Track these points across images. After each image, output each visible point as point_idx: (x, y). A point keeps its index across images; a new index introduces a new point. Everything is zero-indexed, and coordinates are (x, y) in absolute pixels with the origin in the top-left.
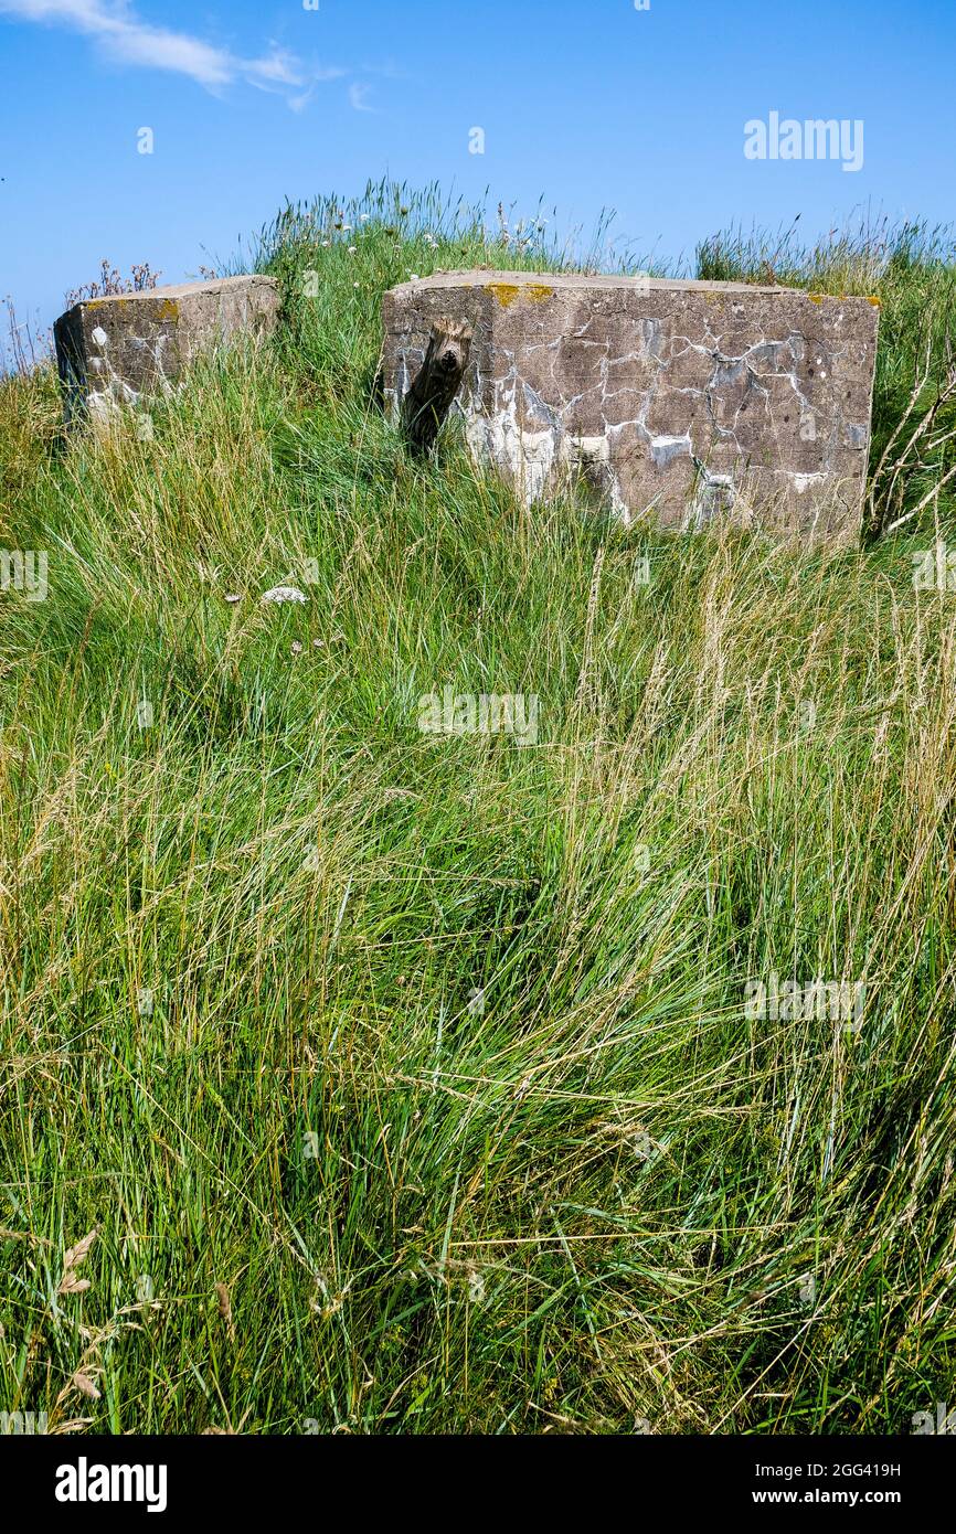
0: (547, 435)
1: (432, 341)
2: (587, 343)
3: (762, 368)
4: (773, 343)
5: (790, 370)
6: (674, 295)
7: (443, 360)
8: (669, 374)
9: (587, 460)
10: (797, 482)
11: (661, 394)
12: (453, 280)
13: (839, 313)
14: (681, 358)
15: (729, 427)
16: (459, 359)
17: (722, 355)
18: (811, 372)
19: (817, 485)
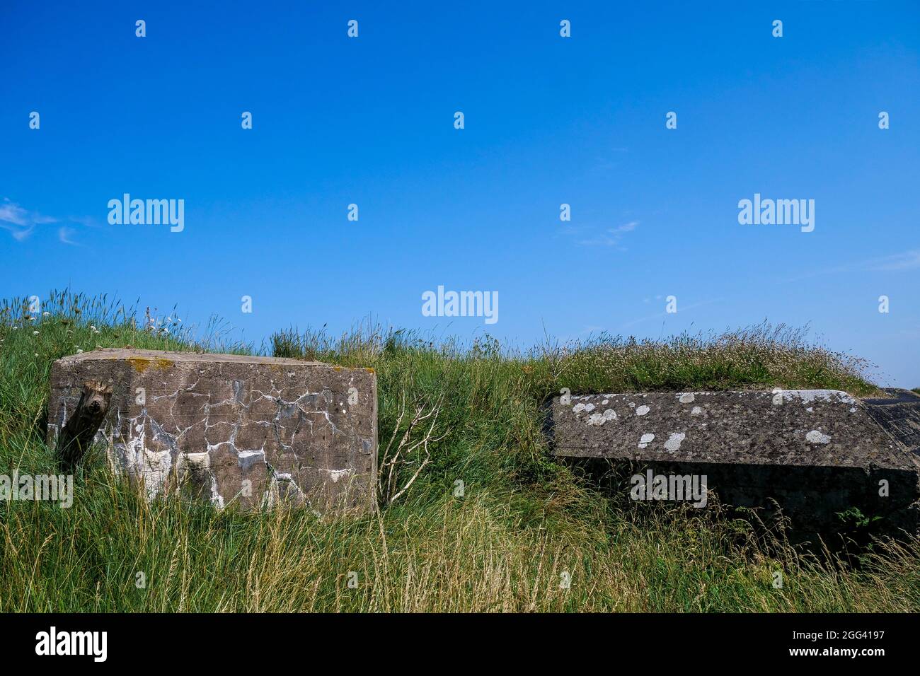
0: (167, 453)
1: (83, 395)
2: (195, 395)
3: (307, 408)
4: (314, 394)
5: (324, 410)
6: (251, 366)
7: (90, 407)
8: (249, 412)
9: (194, 468)
10: (333, 475)
11: (244, 425)
12: (104, 355)
13: (350, 377)
14: (257, 403)
15: (288, 444)
16: (102, 406)
17: (282, 401)
18: (337, 410)
19: (345, 476)
